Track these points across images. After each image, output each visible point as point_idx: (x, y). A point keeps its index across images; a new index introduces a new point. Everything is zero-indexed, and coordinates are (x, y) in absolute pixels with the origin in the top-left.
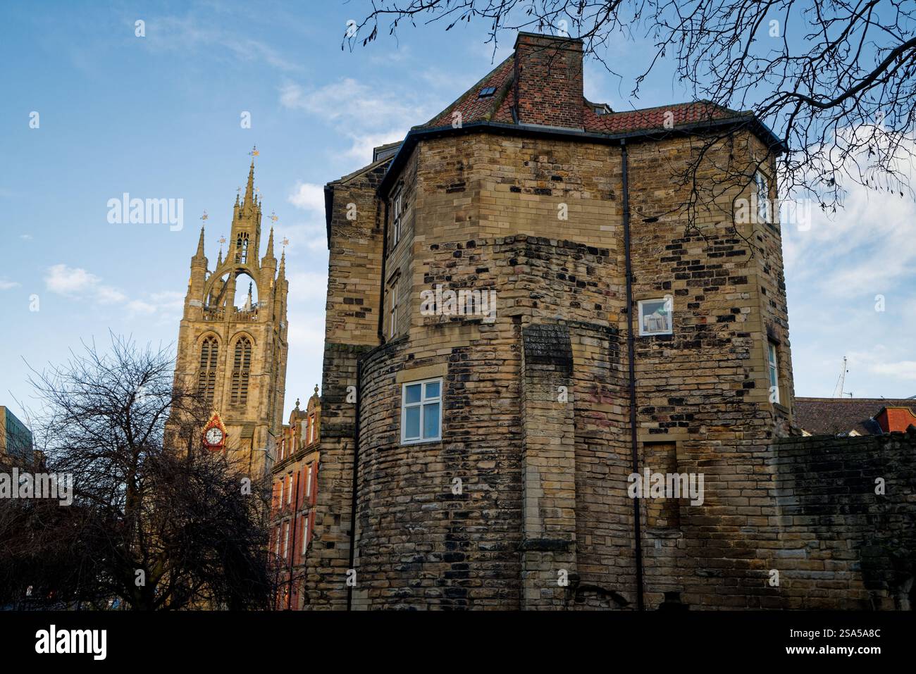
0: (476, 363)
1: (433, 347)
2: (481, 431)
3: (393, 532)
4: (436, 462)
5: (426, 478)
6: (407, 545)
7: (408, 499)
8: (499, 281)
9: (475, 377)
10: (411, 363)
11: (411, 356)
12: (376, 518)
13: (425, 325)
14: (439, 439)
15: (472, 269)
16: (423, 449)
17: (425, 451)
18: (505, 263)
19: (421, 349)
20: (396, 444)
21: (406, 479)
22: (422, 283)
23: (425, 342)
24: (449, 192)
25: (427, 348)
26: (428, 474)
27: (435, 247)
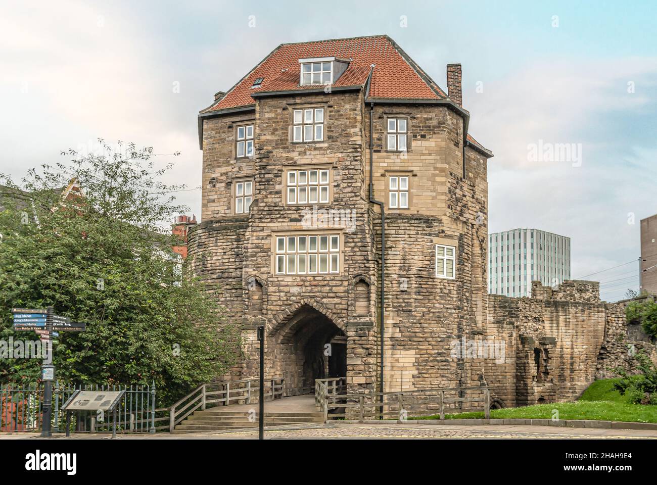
0: (465, 244)
1: (454, 230)
2: (466, 278)
3: (433, 322)
4: (454, 290)
5: (450, 297)
6: (442, 329)
7: (442, 306)
8: (470, 204)
9: (465, 251)
10: (443, 235)
11: (443, 231)
12: (420, 313)
13: (449, 217)
14: (454, 278)
15: (461, 193)
16: (449, 282)
17: (449, 283)
18: (470, 196)
19: (449, 229)
20: (434, 277)
21: (440, 296)
22: (448, 192)
23: (450, 226)
24: (455, 145)
25: (451, 230)
26: (451, 295)
27: (451, 174)
